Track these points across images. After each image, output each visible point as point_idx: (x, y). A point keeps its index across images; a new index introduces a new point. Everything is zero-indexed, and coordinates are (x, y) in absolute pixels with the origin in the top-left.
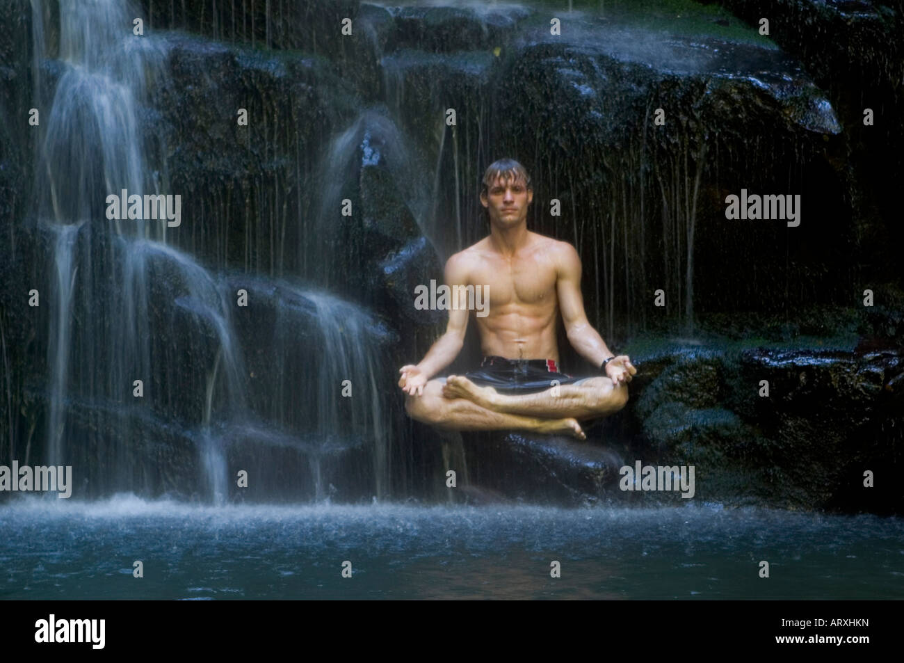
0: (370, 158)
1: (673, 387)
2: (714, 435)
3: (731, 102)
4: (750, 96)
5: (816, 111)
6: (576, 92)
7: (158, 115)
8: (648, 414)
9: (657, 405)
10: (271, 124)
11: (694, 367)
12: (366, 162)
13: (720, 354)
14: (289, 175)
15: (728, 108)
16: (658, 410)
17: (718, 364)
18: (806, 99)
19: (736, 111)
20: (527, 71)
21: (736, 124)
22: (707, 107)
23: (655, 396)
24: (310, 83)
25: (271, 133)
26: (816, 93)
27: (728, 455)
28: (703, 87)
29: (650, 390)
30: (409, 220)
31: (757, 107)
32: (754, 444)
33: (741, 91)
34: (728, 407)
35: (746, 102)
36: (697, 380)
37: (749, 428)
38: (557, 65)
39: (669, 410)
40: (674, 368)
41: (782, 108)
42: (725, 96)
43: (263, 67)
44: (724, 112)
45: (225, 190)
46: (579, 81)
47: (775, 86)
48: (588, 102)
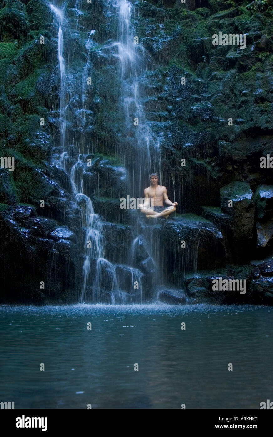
0: (140, 243)
1: (194, 283)
2: (202, 292)
3: (204, 232)
4: (207, 231)
5: (218, 234)
6: (176, 231)
7: (103, 236)
8: (190, 288)
9: (191, 287)
10: (123, 237)
11: (198, 280)
12: (139, 244)
13: (202, 277)
14: (126, 246)
15: (203, 234)
16: (192, 287)
17: (202, 279)
18: (216, 232)
19: (204, 234)
20: (168, 228)
21: (205, 236)
22: (199, 234)
23: (191, 285)
24: (129, 230)
25: (123, 239)
26: (218, 231)
27: (204, 295)
28: (199, 230)
29: (190, 284)
30: (147, 254)
31: (208, 233)
32: (209, 293)
33: (205, 231)
34: (204, 287)
35: (206, 232)
36: (198, 282)
37: (208, 290)
38: (173, 226)
39: (194, 287)
40: (194, 280)
41: (212, 233)
42: (202, 231)
43: (121, 227)
44: (202, 234)
45: (115, 249)
46: (177, 229)
47: (211, 230)
48: (178, 233)
